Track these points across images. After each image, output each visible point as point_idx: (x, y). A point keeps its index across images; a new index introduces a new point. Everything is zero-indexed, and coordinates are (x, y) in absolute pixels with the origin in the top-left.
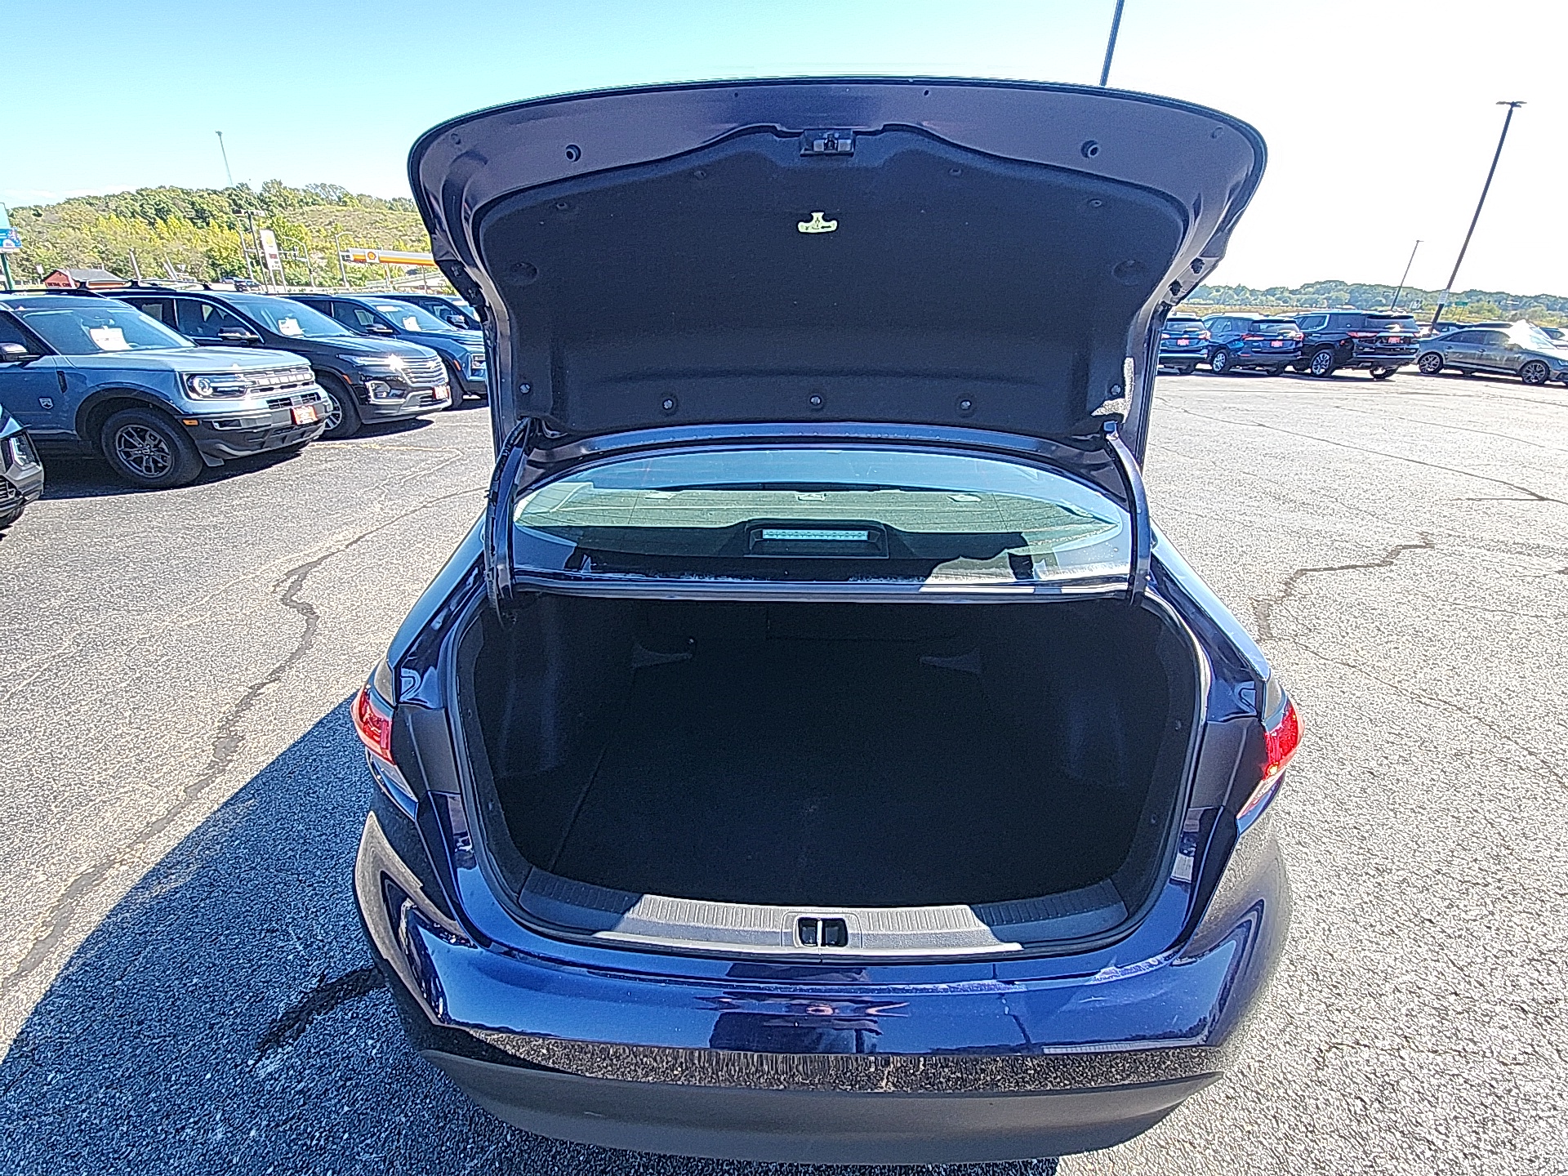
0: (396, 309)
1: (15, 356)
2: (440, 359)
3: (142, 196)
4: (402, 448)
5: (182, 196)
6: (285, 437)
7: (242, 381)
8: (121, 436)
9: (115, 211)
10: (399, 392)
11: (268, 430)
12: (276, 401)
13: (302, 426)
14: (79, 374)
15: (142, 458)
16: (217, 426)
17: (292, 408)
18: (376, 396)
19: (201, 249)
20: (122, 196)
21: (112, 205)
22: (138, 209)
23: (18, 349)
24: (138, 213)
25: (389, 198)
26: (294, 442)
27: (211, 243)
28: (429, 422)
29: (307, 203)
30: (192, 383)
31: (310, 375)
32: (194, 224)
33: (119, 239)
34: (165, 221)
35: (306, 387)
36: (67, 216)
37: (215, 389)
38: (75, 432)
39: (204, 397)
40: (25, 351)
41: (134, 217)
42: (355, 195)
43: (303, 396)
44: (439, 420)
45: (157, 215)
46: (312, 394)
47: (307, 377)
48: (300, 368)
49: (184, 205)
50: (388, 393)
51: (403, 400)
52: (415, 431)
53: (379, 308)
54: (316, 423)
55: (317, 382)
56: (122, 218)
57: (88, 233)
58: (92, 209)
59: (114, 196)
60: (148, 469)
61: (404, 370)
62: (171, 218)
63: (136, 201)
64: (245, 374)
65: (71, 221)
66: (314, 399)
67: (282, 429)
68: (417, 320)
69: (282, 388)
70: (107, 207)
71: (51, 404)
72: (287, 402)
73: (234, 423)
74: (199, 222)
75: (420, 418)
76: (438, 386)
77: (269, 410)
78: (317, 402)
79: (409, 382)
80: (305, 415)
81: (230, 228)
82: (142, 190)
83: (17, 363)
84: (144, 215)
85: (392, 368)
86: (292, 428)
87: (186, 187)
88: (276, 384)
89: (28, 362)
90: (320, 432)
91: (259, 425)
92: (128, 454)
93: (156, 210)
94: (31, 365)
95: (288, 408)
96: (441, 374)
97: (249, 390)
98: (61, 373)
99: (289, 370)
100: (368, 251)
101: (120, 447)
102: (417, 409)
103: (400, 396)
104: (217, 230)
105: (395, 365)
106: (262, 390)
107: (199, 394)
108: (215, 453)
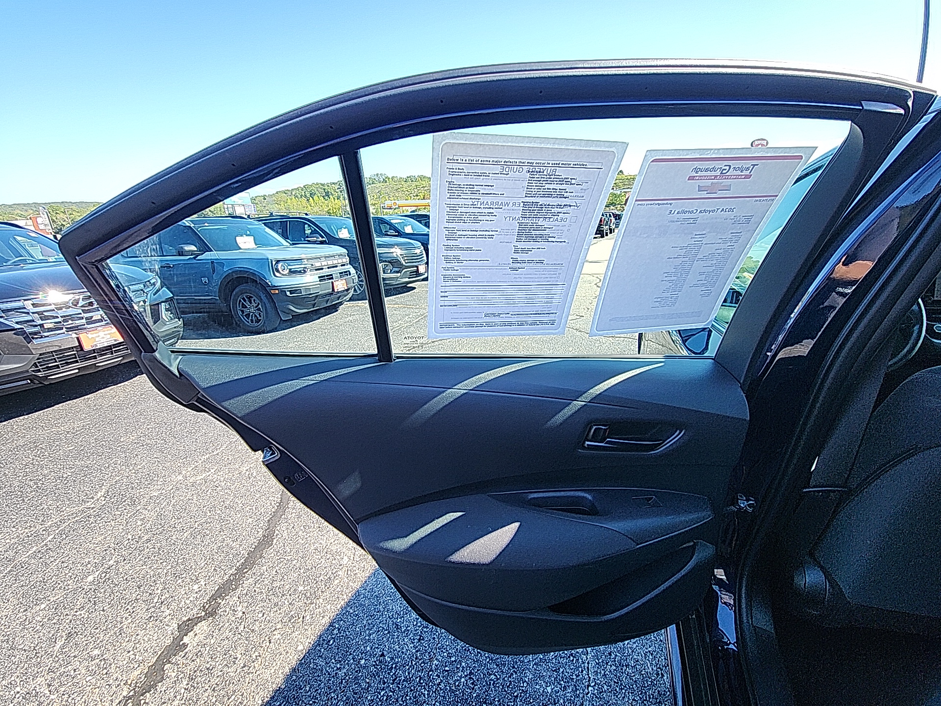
0: (401, 221)
1: (191, 253)
2: (422, 248)
4: (395, 306)
6: (328, 300)
7: (305, 264)
8: (240, 301)
10: (397, 269)
11: (317, 296)
12: (324, 276)
13: (338, 292)
14: (221, 263)
15: (249, 314)
16: (288, 293)
17: (333, 281)
18: (384, 272)
19: (325, 210)
20: (297, 189)
21: (294, 193)
22: (303, 194)
23: (193, 248)
25: (405, 177)
26: (333, 303)
28: (414, 288)
29: (370, 184)
30: (277, 266)
31: (346, 260)
32: (324, 198)
33: (295, 208)
34: (313, 199)
35: (343, 267)
37: (290, 269)
38: (218, 298)
39: (283, 275)
40: (196, 249)
42: (390, 178)
43: (340, 273)
44: (419, 286)
46: (346, 272)
47: (344, 260)
48: (341, 255)
50: (391, 270)
51: (399, 274)
52: (405, 294)
53: (392, 221)
54: (347, 290)
55: (350, 264)
58: (286, 195)
60: (252, 321)
61: (401, 255)
62: (315, 197)
63: (302, 190)
64: (308, 259)
66: (347, 275)
67: (326, 295)
68: (412, 228)
69: (328, 268)
71: (207, 281)
72: (330, 277)
73: (298, 292)
74: (326, 197)
75: (409, 285)
76: (420, 265)
77: (319, 283)
78: (349, 276)
79: (404, 263)
80: (340, 285)
81: (338, 199)
83: (192, 257)
84: (306, 196)
85: (394, 254)
86: (332, 294)
87: (323, 183)
88: (325, 266)
89: (198, 256)
90: (350, 296)
91: (312, 292)
92: (243, 312)
94: (199, 258)
95: (331, 281)
96: (423, 257)
97: (309, 270)
98: (212, 263)
99: (334, 256)
100: (393, 201)
101: (239, 307)
102: (407, 280)
103: (397, 272)
104: (333, 200)
105: (397, 252)
106: (316, 270)
107: (280, 273)
108: (287, 311)
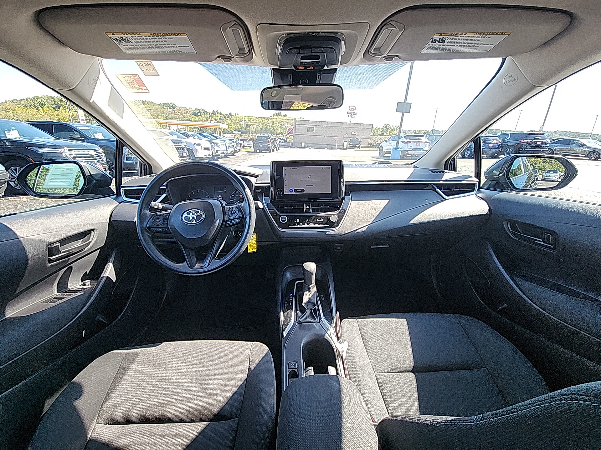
3: (35, 99)
5: (51, 99)
9: (23, 105)
20: (27, 99)
22: (33, 104)
24: (32, 106)
27: (60, 116)
32: (55, 109)
34: (43, 108)
36: (4, 107)
41: (31, 106)
45: (40, 106)
49: (51, 102)
56: (25, 107)
57: (12, 113)
58: (14, 104)
59: (24, 99)
62: (45, 107)
63: (32, 101)
65: (5, 109)
70: (21, 103)
74: (57, 109)
82: (35, 97)
84: (35, 106)
93: (40, 104)
104: (63, 111)
